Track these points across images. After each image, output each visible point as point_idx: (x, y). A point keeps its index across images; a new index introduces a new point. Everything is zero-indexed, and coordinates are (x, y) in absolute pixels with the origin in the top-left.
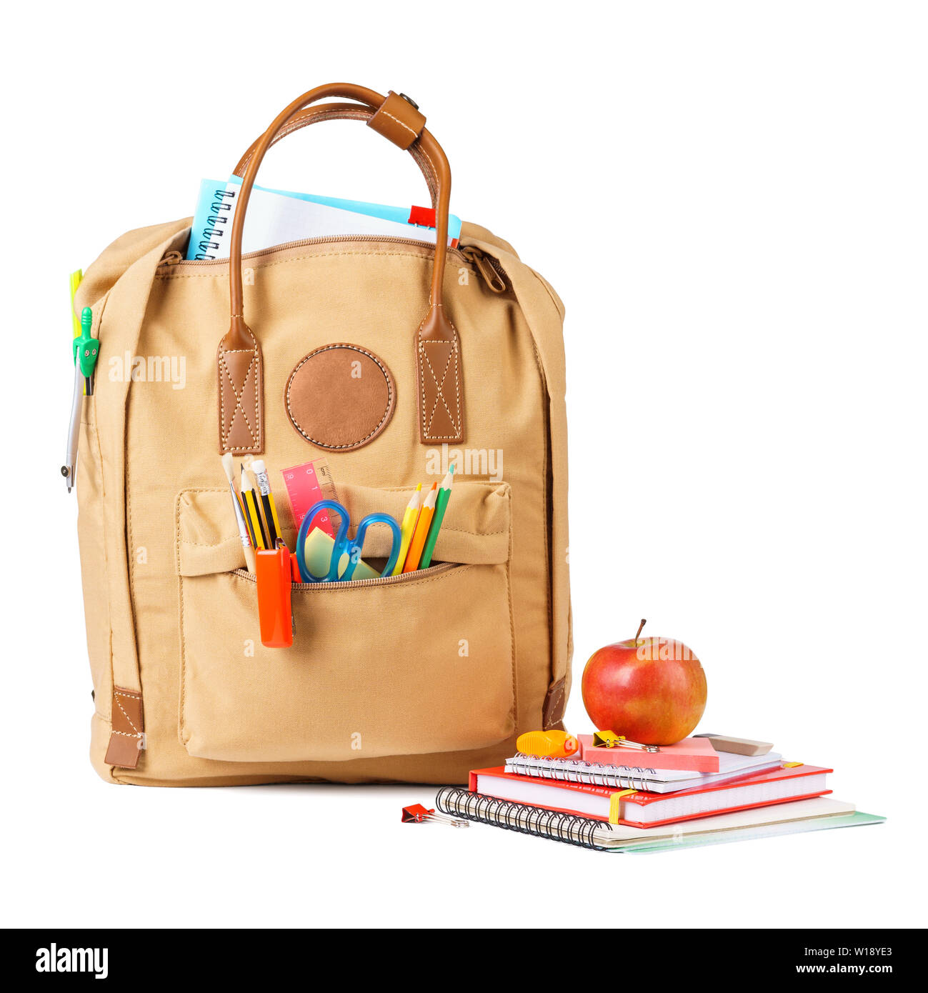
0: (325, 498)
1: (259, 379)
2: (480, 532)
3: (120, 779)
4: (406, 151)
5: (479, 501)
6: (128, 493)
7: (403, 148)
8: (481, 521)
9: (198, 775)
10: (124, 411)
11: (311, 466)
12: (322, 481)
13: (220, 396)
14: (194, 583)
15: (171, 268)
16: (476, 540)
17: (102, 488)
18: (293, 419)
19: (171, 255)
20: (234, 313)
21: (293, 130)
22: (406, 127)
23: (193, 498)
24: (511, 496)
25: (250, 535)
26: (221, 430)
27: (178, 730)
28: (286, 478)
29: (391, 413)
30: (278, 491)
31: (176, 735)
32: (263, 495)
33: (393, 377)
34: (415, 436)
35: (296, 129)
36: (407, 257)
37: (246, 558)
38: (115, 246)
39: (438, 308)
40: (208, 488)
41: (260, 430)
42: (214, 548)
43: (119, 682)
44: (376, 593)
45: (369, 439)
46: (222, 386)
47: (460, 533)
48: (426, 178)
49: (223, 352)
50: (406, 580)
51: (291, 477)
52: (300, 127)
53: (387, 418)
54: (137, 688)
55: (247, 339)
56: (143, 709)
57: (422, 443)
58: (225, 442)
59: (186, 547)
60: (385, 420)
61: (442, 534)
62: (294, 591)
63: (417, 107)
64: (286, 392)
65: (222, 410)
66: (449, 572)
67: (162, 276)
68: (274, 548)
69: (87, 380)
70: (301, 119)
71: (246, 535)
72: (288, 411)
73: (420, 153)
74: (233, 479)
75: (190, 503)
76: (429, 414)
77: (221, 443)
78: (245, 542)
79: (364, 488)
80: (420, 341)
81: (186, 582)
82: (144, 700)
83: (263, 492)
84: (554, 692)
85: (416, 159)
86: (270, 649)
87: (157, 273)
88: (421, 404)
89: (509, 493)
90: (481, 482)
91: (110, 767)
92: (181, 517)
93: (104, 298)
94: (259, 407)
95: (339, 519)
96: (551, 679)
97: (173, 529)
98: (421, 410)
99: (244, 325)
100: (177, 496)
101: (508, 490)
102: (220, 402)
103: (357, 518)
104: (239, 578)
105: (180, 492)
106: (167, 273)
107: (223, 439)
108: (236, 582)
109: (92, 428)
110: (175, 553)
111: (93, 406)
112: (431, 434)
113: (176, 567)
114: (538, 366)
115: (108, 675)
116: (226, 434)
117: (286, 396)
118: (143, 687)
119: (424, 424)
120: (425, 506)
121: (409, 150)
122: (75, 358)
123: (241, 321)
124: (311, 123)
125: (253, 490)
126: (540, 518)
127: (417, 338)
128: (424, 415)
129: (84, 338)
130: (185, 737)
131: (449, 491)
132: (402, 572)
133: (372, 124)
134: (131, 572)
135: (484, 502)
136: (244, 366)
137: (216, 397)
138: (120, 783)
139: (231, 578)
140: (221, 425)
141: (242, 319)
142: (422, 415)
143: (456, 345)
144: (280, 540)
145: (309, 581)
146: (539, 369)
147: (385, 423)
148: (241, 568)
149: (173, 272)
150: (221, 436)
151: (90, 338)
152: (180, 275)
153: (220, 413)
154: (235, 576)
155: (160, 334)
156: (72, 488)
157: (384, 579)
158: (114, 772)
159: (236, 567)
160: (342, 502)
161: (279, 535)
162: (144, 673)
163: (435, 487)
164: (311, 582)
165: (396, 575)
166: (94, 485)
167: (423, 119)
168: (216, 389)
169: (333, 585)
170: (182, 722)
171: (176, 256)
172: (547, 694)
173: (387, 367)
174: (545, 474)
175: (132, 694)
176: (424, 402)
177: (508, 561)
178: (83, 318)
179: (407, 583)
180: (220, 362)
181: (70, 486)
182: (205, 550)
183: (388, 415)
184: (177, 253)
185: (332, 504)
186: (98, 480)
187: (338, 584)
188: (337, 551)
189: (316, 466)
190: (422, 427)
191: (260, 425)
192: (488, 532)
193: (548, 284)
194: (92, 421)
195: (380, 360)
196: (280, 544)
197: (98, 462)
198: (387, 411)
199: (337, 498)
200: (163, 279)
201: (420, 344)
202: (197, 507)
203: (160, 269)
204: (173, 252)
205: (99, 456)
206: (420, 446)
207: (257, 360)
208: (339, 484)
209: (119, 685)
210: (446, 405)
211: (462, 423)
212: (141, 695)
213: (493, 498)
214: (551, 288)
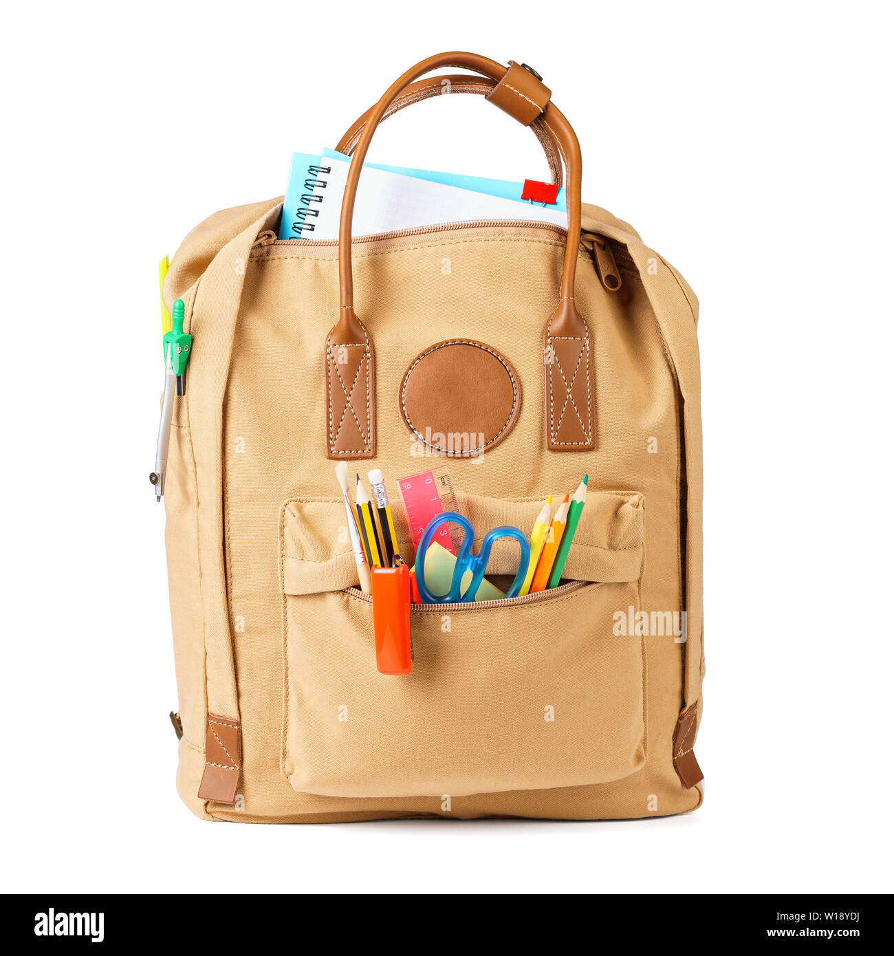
0: (445, 510)
1: (370, 376)
2: (612, 547)
3: (214, 815)
4: (528, 127)
5: (610, 513)
6: (226, 503)
7: (526, 125)
8: (613, 534)
9: (301, 811)
10: (221, 414)
11: (430, 474)
12: (442, 491)
13: (328, 395)
14: (300, 602)
15: (266, 248)
16: (607, 556)
17: (195, 497)
18: (408, 421)
19: (264, 236)
20: (344, 304)
21: (405, 106)
22: (530, 101)
23: (300, 509)
24: (645, 507)
25: (365, 550)
26: (329, 432)
27: (280, 763)
28: (402, 488)
29: (516, 417)
30: (395, 502)
31: (278, 767)
32: (380, 507)
33: (518, 377)
34: (542, 442)
35: (408, 104)
36: (535, 244)
37: (360, 576)
38: (203, 227)
39: (569, 302)
40: (314, 498)
41: (371, 432)
42: (323, 564)
43: (214, 709)
44: (502, 616)
45: (492, 445)
46: (330, 383)
47: (591, 549)
48: (548, 157)
49: (331, 347)
50: (534, 601)
51: (408, 486)
52: (413, 102)
53: (511, 422)
54: (235, 716)
55: (358, 332)
56: (242, 739)
57: (549, 449)
58: (334, 445)
59: (291, 563)
60: (509, 424)
61: (572, 549)
62: (414, 612)
63: (540, 79)
64: (401, 391)
65: (330, 410)
66: (580, 591)
67: (256, 259)
68: (391, 566)
69: (179, 378)
70: (413, 93)
71: (360, 551)
72: (403, 413)
73: (542, 129)
74: (348, 490)
75: (297, 515)
76: (557, 417)
77: (329, 446)
78: (359, 559)
79: (486, 498)
80: (549, 338)
81: (290, 601)
82: (243, 729)
83: (379, 504)
84: (686, 719)
85: (538, 136)
86: (385, 675)
87: (251, 256)
88: (549, 407)
89: (643, 505)
90: (613, 492)
91: (203, 802)
92: (286, 530)
93: (194, 287)
94: (371, 407)
95: (461, 533)
96: (683, 705)
97: (277, 543)
98: (549, 413)
99: (354, 316)
100: (281, 507)
101: (641, 501)
102: (328, 401)
103: (480, 531)
104: (352, 598)
105: (285, 502)
106: (262, 256)
107: (331, 442)
108: (348, 601)
109: (184, 431)
110: (279, 569)
111: (186, 408)
112: (559, 440)
113: (280, 585)
114: (668, 365)
115: (203, 702)
116: (335, 436)
117: (400, 396)
118: (242, 715)
119: (552, 428)
120: (555, 521)
121: (531, 126)
122: (166, 355)
123: (350, 313)
124: (425, 97)
125: (369, 502)
126: (674, 532)
127: (545, 334)
128: (552, 419)
129: (175, 333)
130: (288, 770)
131: (582, 504)
132: (529, 593)
133: (492, 98)
134: (229, 590)
135: (616, 514)
136: (355, 361)
137: (324, 395)
138: (215, 820)
139: (342, 597)
140: (328, 426)
141: (352, 310)
142: (549, 419)
143: (587, 342)
144: (398, 557)
145: (430, 602)
146: (670, 367)
147: (509, 426)
148: (353, 587)
149: (268, 253)
150: (329, 439)
151: (183, 333)
152: (276, 257)
153: (328, 413)
154: (346, 595)
155: (258, 326)
156: (162, 497)
157: (509, 600)
158: (208, 806)
159: (349, 586)
160: (463, 513)
161: (396, 552)
162: (243, 699)
163: (567, 500)
164: (432, 602)
165: (523, 596)
166: (185, 492)
167: (549, 92)
168: (324, 387)
169: (455, 606)
170: (284, 754)
171: (270, 236)
172: (678, 721)
173: (512, 366)
174: (679, 481)
175: (229, 722)
176: (552, 404)
177: (640, 578)
178: (174, 312)
179: (535, 604)
180: (328, 357)
181: (159, 494)
182: (314, 566)
183: (512, 418)
184: (271, 232)
185: (453, 516)
186: (191, 488)
187: (461, 605)
188: (460, 568)
189: (436, 474)
190: (549, 431)
191: (371, 426)
192: (620, 546)
193: (676, 271)
194: (184, 422)
195: (504, 358)
196: (397, 560)
197: (190, 468)
198: (511, 414)
199: (457, 509)
200: (257, 261)
201: (549, 341)
202: (305, 519)
203: (254, 251)
204: (266, 232)
205: (192, 461)
206: (548, 452)
207: (369, 355)
208: (461, 495)
209: (214, 712)
210: (576, 408)
211: (593, 428)
212: (239, 724)
213: (627, 509)
214: (680, 276)
